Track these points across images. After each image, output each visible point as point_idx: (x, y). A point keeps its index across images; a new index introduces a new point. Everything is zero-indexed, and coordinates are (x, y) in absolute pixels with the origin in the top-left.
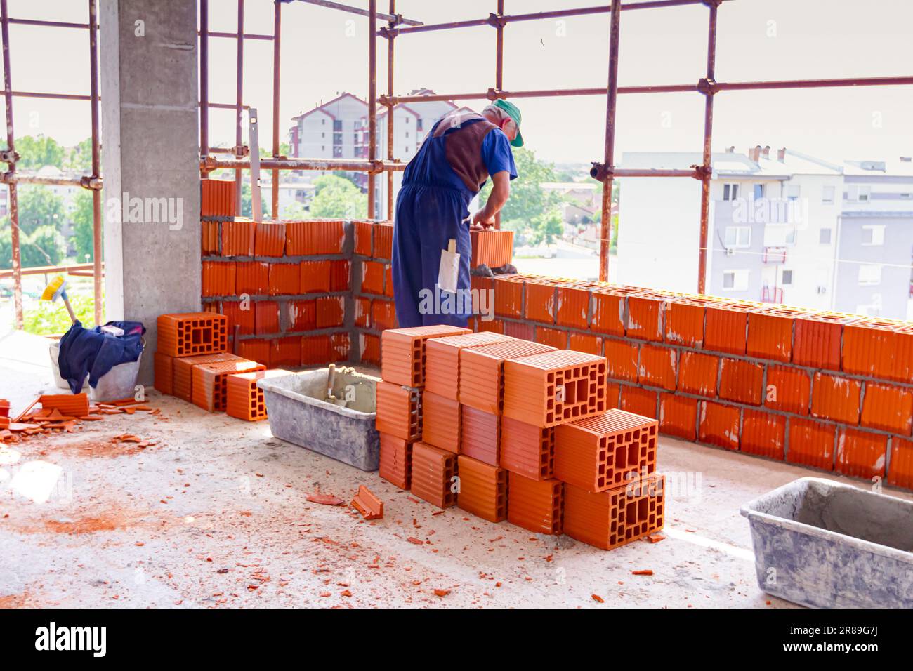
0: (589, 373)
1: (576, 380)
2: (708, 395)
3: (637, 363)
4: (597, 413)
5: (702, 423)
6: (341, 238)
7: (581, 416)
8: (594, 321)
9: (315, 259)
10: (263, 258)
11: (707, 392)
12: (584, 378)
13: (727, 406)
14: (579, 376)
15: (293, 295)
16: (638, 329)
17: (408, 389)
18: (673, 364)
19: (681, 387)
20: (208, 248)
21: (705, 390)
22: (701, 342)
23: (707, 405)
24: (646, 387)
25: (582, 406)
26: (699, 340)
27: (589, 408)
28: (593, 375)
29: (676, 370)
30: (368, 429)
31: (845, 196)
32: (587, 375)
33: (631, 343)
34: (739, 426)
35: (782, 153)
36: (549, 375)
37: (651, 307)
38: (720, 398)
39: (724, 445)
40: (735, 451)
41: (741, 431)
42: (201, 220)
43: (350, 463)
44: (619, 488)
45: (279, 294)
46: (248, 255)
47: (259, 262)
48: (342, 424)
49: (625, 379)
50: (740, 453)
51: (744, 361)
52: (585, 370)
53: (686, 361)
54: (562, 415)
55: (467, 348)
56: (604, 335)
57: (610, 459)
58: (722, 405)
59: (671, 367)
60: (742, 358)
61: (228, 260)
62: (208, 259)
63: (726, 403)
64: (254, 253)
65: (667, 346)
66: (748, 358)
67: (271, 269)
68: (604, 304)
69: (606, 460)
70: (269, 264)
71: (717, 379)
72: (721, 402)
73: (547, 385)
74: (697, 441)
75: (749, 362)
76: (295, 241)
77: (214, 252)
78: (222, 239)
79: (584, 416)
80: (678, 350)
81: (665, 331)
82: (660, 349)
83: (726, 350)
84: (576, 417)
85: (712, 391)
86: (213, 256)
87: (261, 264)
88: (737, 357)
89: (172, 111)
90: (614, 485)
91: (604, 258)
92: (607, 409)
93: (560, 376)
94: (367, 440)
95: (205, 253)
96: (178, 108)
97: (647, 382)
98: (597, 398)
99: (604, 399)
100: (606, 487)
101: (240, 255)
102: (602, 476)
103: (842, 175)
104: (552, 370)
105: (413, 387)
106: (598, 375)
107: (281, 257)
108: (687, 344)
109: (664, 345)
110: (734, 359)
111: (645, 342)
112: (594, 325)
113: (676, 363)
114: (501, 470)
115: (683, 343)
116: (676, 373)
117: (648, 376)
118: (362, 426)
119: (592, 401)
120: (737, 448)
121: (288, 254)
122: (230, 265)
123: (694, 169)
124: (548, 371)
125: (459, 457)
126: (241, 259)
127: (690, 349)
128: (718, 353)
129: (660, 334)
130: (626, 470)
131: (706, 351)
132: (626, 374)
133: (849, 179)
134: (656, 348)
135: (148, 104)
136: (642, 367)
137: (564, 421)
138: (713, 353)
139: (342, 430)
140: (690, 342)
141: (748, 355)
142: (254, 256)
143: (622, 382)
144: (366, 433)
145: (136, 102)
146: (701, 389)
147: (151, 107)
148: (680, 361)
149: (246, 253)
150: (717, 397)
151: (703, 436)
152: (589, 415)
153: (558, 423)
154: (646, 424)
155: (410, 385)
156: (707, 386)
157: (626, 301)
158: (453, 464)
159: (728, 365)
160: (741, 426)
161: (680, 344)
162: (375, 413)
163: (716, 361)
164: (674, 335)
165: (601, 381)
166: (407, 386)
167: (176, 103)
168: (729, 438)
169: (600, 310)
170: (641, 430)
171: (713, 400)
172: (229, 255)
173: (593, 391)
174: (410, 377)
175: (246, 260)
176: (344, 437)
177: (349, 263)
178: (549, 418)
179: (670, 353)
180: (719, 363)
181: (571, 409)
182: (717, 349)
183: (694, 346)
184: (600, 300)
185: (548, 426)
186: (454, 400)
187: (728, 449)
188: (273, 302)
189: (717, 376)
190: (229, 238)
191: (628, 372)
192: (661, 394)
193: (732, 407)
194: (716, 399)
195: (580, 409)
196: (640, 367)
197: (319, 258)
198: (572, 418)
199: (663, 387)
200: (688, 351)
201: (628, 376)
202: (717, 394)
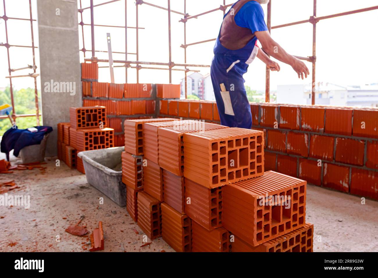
0: (249, 143)
1: (238, 148)
2: (328, 159)
3: (285, 142)
4: (257, 174)
5: (324, 175)
6: (150, 90)
7: (243, 178)
8: (262, 121)
9: (139, 99)
10: (113, 99)
11: (328, 158)
12: (245, 147)
13: (341, 166)
14: (240, 145)
15: (128, 115)
16: (286, 124)
17: (135, 157)
18: (306, 142)
19: (311, 154)
20: (86, 93)
21: (326, 157)
22: (323, 129)
23: (328, 165)
24: (290, 155)
25: (244, 170)
26: (321, 128)
27: (250, 171)
28: (252, 144)
29: (308, 145)
30: (119, 181)
31: (348, 96)
32: (247, 144)
33: (282, 131)
34: (349, 178)
35: (327, 84)
36: (213, 144)
37: (292, 111)
38: (336, 161)
39: (340, 189)
40: (346, 193)
41: (350, 181)
42: (82, 81)
43: (114, 201)
44: (275, 239)
45: (121, 115)
46: (105, 97)
47: (111, 100)
48: (108, 177)
49: (279, 150)
50: (350, 194)
51: (351, 139)
52: (245, 140)
53: (314, 140)
54: (226, 177)
55: (163, 127)
56: (267, 128)
57: (267, 216)
58: (337, 165)
59: (305, 144)
60: (349, 137)
61: (96, 99)
62: (86, 98)
63: (340, 164)
64: (109, 96)
65: (302, 132)
66: (353, 137)
67: (117, 103)
68: (267, 111)
69: (263, 217)
70: (116, 101)
71: (333, 150)
72: (336, 163)
73: (211, 152)
74: (322, 186)
75: (354, 139)
76: (129, 91)
77: (89, 95)
78: (92, 89)
79: (246, 178)
80: (309, 134)
81: (301, 124)
82: (298, 134)
83: (340, 133)
84: (239, 179)
85: (331, 157)
86: (89, 97)
87: (112, 101)
88: (346, 137)
89: (65, 30)
90: (271, 238)
91: (267, 93)
92: (265, 171)
93: (223, 145)
94: (119, 188)
95: (84, 96)
96: (68, 29)
97: (291, 152)
98: (256, 163)
99: (262, 164)
100: (264, 240)
101: (102, 97)
102: (260, 231)
103: (346, 90)
104: (216, 140)
105: (137, 155)
106: (257, 144)
107: (122, 98)
108: (314, 130)
109: (301, 132)
110: (344, 138)
111: (290, 130)
112: (262, 123)
113: (308, 141)
114: (186, 217)
115: (312, 130)
116: (308, 147)
117: (292, 149)
118: (116, 180)
119: (252, 165)
120: (348, 191)
121: (125, 97)
122: (97, 101)
123: (308, 58)
124: (212, 141)
125: (162, 204)
126: (102, 98)
127: (316, 133)
128: (334, 135)
129: (298, 125)
130: (281, 224)
131: (326, 134)
132: (280, 148)
133: (349, 91)
134: (296, 134)
135: (52, 26)
136: (288, 144)
137: (229, 182)
138: (330, 135)
139: (108, 181)
140: (316, 129)
141: (354, 136)
142: (109, 97)
143: (277, 152)
144: (118, 184)
145: (47, 25)
146: (324, 156)
147: (54, 27)
148: (310, 139)
149: (104, 96)
150: (334, 161)
151: (326, 183)
152: (250, 176)
153: (223, 184)
154: (297, 185)
155: (135, 154)
156: (327, 154)
157: (279, 109)
158: (158, 209)
159: (340, 142)
160: (350, 178)
161: (310, 131)
162: (121, 172)
163: (333, 139)
164: (307, 125)
165: (259, 149)
166: (134, 155)
167: (67, 26)
168: (342, 185)
169: (264, 115)
170: (293, 190)
171: (332, 162)
172: (96, 96)
173: (252, 157)
174: (135, 149)
175: (105, 99)
176: (109, 185)
177: (155, 102)
178: (215, 180)
179: (304, 136)
180: (334, 141)
181: (235, 172)
182: (334, 133)
183: (319, 131)
184: (265, 109)
185: (214, 186)
186: (157, 164)
187: (342, 192)
188: (119, 118)
189: (333, 148)
190: (96, 89)
191: (281, 147)
192: (300, 159)
193: (344, 166)
194: (333, 162)
195: (242, 172)
196: (287, 144)
197: (140, 99)
198: (235, 180)
199: (300, 155)
200: (315, 135)
201: (281, 149)
202: (334, 159)
